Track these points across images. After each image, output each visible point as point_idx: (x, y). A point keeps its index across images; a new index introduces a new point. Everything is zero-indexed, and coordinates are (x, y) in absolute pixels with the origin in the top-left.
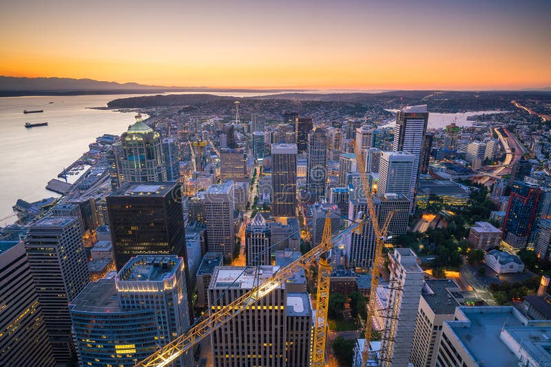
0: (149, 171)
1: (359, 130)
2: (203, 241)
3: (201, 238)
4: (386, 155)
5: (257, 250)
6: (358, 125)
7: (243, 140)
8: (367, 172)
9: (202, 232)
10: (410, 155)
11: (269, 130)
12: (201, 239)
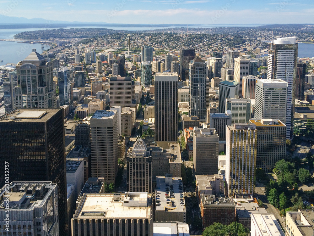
0: (39, 97)
1: (238, 60)
2: (87, 166)
3: (85, 162)
4: (261, 82)
5: (141, 175)
6: (236, 55)
7: (133, 68)
8: (246, 98)
9: (86, 157)
10: (283, 82)
11: (157, 60)
12: (85, 164)
